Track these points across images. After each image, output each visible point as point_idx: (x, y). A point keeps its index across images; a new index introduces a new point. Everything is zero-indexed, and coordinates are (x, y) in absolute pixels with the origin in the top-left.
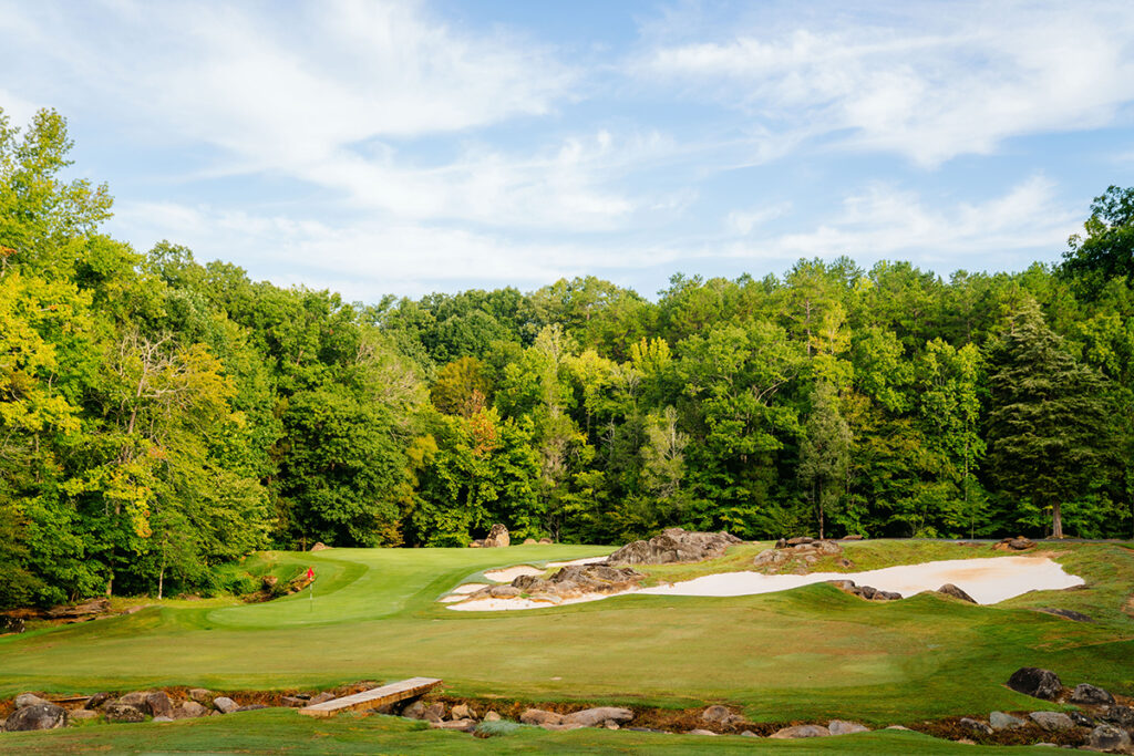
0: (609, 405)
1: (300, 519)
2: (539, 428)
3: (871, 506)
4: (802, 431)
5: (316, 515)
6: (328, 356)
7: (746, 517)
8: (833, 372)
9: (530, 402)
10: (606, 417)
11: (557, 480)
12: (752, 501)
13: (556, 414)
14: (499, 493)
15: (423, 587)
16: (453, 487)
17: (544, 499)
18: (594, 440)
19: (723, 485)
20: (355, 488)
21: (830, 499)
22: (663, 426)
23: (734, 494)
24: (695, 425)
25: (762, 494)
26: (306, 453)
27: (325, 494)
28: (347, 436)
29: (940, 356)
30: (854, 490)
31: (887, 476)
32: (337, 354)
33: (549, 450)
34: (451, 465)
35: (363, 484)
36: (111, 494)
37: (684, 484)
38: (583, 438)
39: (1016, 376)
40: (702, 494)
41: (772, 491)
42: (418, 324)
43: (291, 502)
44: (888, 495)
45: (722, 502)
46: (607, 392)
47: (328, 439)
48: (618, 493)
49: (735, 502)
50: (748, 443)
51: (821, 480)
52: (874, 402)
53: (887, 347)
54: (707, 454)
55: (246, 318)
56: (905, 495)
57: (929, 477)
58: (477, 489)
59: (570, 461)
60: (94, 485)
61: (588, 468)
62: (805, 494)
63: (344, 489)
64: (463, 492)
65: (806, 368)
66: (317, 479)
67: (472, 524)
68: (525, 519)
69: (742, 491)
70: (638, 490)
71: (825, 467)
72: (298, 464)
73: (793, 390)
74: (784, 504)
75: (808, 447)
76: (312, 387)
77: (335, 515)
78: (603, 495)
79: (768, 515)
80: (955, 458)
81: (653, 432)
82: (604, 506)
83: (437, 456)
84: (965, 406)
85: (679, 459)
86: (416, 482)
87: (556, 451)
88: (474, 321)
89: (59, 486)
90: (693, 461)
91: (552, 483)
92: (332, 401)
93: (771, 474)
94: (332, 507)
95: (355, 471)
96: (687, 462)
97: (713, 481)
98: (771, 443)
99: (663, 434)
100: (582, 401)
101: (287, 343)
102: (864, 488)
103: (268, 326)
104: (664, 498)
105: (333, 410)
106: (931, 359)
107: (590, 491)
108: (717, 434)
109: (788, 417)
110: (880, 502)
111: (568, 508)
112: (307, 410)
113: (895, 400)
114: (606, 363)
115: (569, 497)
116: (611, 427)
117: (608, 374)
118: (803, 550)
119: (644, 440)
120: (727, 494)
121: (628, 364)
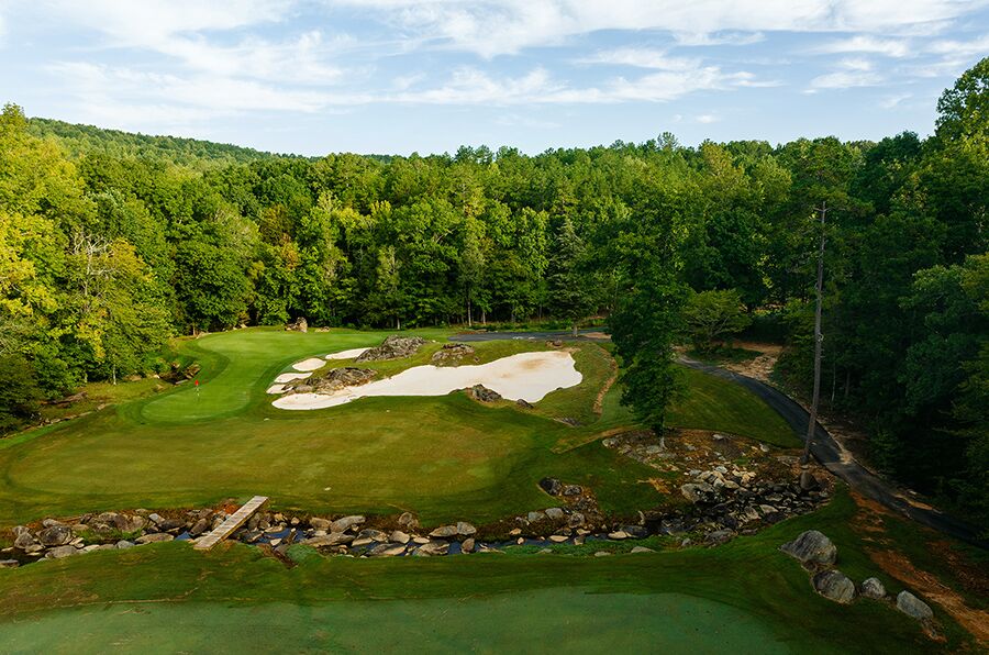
0: (358, 240)
1: (190, 313)
2: (321, 254)
3: (493, 295)
4: (459, 260)
5: (199, 312)
6: (198, 216)
7: (432, 304)
8: (476, 228)
9: (315, 238)
10: (358, 246)
11: (332, 282)
12: (435, 294)
13: (330, 246)
14: (301, 290)
15: (260, 376)
16: (275, 286)
17: (326, 293)
18: (352, 259)
19: (419, 287)
20: (220, 297)
21: (473, 292)
22: (388, 256)
23: (425, 291)
24: (403, 255)
25: (439, 291)
26: (190, 277)
27: (203, 300)
28: (213, 269)
29: (529, 217)
30: (485, 287)
31: (501, 280)
32: (204, 216)
33: (326, 266)
34: (273, 277)
35: (224, 294)
36: (79, 336)
37: (399, 287)
38: (345, 259)
39: (560, 260)
40: (408, 292)
41: (445, 289)
42: (250, 181)
43: (184, 304)
44: (501, 290)
45: (418, 296)
46: (359, 232)
47: (202, 271)
48: (365, 290)
49: (426, 296)
50: (431, 267)
51: (469, 284)
52: (496, 242)
53: (503, 212)
54: (411, 272)
55: (147, 198)
56: (510, 289)
57: (522, 279)
58: (288, 287)
59: (338, 271)
60: (68, 330)
61: (349, 276)
62: (461, 291)
63: (213, 298)
64: (281, 289)
65: (462, 225)
66: (198, 291)
67: (287, 307)
68: (316, 303)
69: (430, 291)
70: (376, 291)
71: (471, 277)
72: (186, 284)
73: (456, 237)
74: (451, 296)
75: (463, 267)
76: (189, 238)
77: (210, 312)
78: (357, 290)
79: (443, 303)
80: (534, 269)
81: (383, 259)
82: (358, 297)
83: (265, 272)
84: (540, 244)
85: (396, 274)
86: (254, 287)
87: (331, 268)
88: (283, 181)
89: (49, 334)
90: (404, 275)
91: (329, 284)
92: (201, 249)
93: (445, 280)
94: (208, 307)
95: (218, 288)
96: (401, 275)
97: (414, 286)
98: (444, 267)
99: (388, 260)
100: (344, 237)
101: (174, 212)
102: (490, 286)
103: (161, 202)
104: (389, 295)
105: (204, 254)
106: (524, 218)
107: (350, 289)
108: (416, 263)
109: (453, 252)
110: (498, 293)
111: (339, 298)
112: (188, 254)
113: (506, 240)
114: (356, 215)
115: (339, 292)
116: (361, 251)
117: (358, 222)
118: (456, 351)
119: (378, 263)
120: (421, 292)
121: (369, 216)
